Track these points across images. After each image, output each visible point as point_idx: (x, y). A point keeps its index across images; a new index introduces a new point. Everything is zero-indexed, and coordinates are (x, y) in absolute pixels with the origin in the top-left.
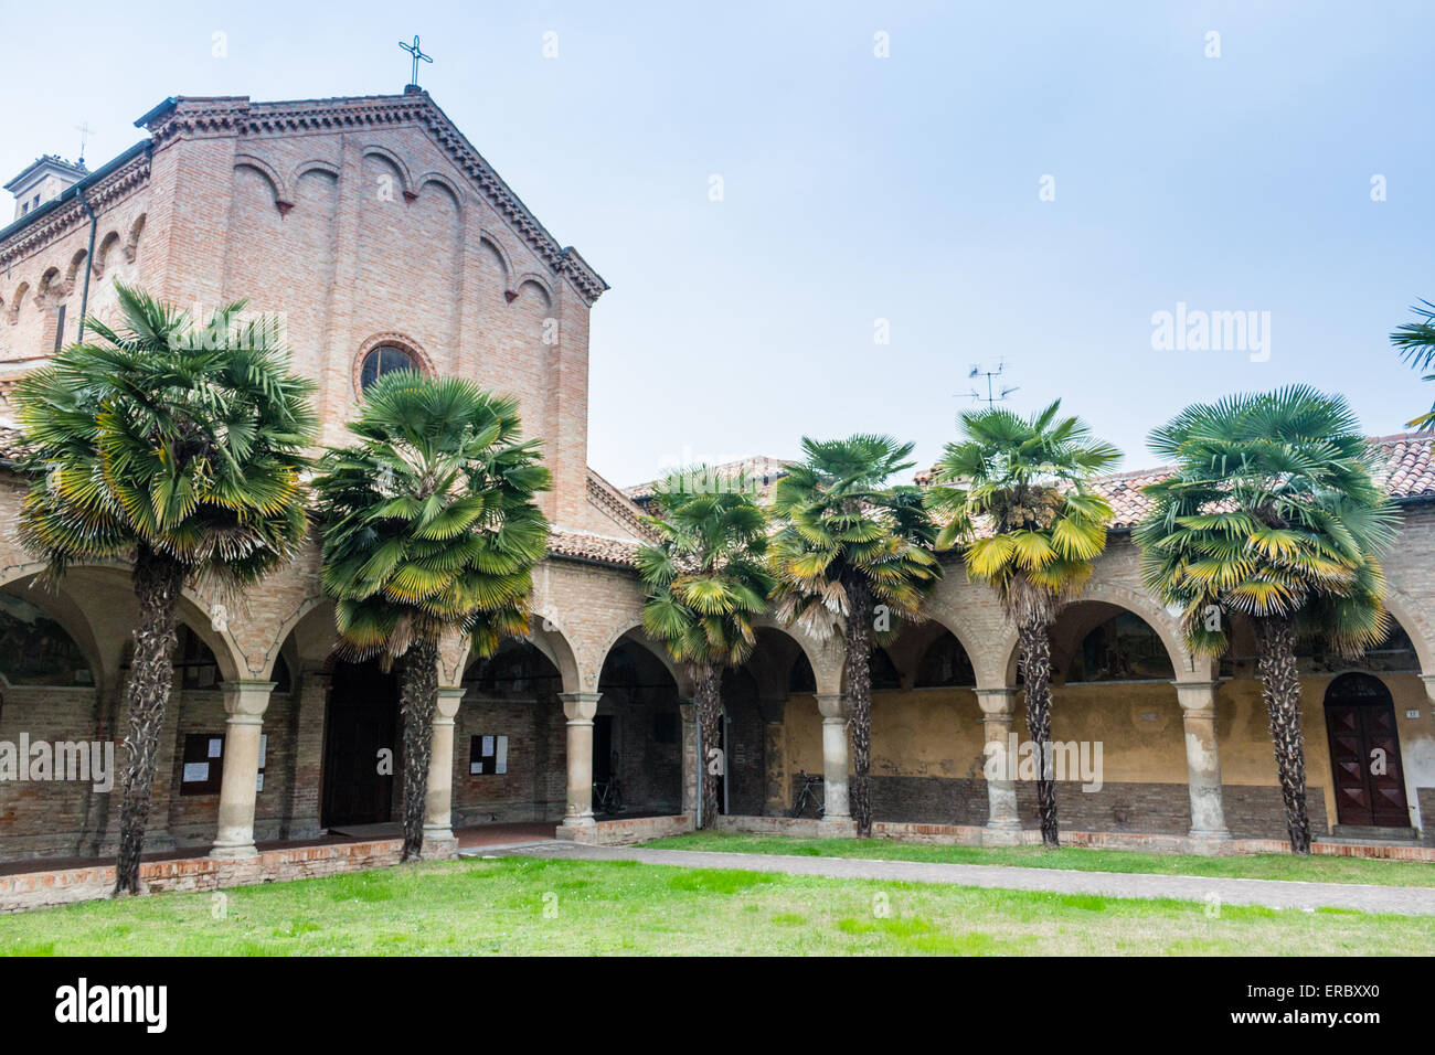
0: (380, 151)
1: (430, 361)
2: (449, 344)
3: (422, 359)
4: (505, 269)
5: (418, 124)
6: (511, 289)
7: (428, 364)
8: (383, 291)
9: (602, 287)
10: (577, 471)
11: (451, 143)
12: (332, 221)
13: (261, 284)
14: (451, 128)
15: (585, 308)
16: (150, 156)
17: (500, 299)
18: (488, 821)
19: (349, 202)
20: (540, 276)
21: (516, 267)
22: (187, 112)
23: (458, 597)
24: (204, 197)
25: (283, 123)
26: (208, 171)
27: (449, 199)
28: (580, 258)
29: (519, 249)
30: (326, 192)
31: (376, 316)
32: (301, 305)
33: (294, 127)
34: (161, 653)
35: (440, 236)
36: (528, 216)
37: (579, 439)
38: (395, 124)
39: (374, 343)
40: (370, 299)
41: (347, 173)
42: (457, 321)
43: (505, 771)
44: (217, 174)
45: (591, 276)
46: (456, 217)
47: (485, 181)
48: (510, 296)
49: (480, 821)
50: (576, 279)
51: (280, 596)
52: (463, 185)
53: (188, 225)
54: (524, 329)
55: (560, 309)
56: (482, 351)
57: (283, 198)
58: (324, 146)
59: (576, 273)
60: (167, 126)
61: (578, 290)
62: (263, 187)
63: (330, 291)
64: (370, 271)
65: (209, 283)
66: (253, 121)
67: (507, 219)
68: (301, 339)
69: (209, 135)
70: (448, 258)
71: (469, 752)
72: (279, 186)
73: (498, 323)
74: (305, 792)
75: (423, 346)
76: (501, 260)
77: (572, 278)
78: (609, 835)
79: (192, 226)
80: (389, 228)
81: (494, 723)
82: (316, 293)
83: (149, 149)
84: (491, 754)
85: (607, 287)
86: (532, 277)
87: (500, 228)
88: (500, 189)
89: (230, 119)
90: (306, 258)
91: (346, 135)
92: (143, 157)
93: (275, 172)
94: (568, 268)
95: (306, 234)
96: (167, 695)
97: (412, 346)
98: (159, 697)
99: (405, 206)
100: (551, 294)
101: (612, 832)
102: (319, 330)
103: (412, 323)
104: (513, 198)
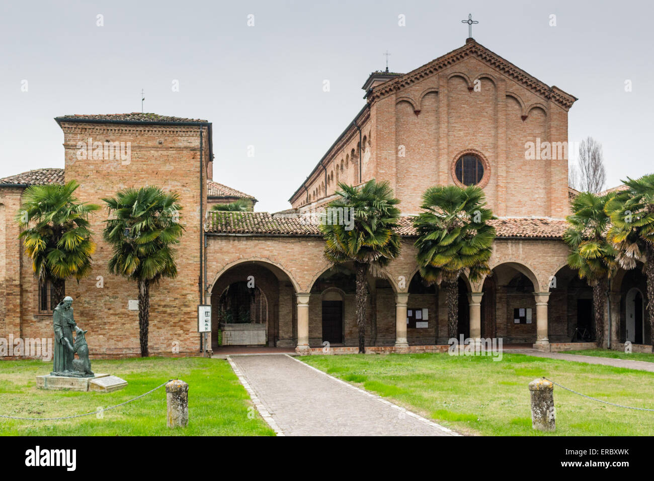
0: (456, 74)
1: (485, 157)
2: (494, 148)
3: (481, 157)
4: (520, 106)
5: (472, 55)
6: (524, 114)
7: (484, 159)
8: (462, 133)
9: (573, 100)
10: (562, 191)
11: (488, 58)
12: (437, 112)
13: (411, 145)
14: (487, 51)
15: (565, 112)
16: (370, 108)
17: (519, 121)
18: (523, 342)
19: (443, 102)
20: (540, 104)
21: (526, 104)
22: (376, 91)
23: (456, 264)
24: (386, 120)
25: (413, 79)
26: (387, 110)
27: (490, 83)
28: (559, 90)
29: (527, 95)
30: (434, 100)
31: (459, 145)
32: (427, 149)
33: (418, 79)
34: (363, 288)
35: (487, 102)
36: (530, 78)
37: (563, 176)
38: (461, 60)
39: (459, 156)
40: (456, 138)
41: (441, 90)
42: (496, 137)
43: (531, 322)
44: (390, 110)
45: (566, 96)
46: (494, 90)
47: (507, 69)
48: (524, 118)
49: (518, 342)
50: (558, 100)
51: (409, 265)
52: (496, 75)
53: (382, 133)
54: (533, 131)
55: (550, 117)
56: (511, 146)
57: (416, 109)
58: (431, 82)
59: (558, 98)
60: (372, 97)
61: (560, 105)
62: (409, 107)
63: (438, 141)
64: (455, 127)
65: (391, 152)
66: (401, 83)
67: (520, 83)
68: (428, 162)
69: (386, 96)
70: (491, 110)
71: (513, 315)
72: (415, 105)
73: (519, 132)
74: (443, 328)
75: (481, 151)
76: (518, 102)
77: (556, 101)
78: (557, 348)
79: (383, 133)
80: (463, 106)
81: (525, 303)
82: (433, 142)
83: (368, 106)
84: (524, 315)
85: (576, 99)
86: (535, 106)
87: (516, 88)
88: (514, 70)
89: (392, 88)
90: (428, 129)
91: (440, 73)
92: (368, 109)
93: (412, 100)
94: (553, 96)
95: (427, 120)
96: (366, 299)
97: (477, 153)
98: (363, 300)
99: (469, 93)
100: (546, 111)
101: (558, 347)
102: (435, 157)
103: (476, 143)
104: (521, 72)
